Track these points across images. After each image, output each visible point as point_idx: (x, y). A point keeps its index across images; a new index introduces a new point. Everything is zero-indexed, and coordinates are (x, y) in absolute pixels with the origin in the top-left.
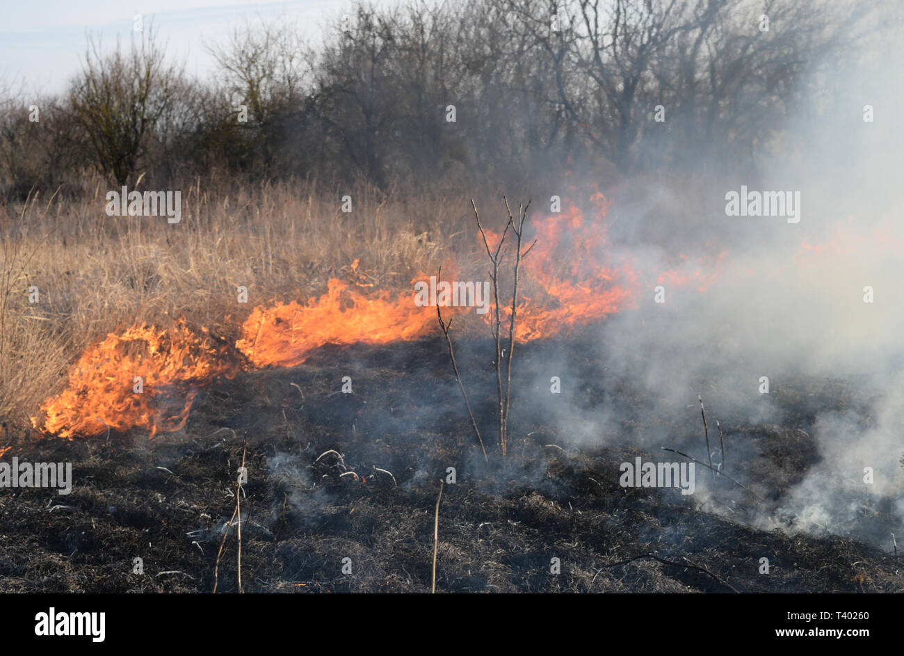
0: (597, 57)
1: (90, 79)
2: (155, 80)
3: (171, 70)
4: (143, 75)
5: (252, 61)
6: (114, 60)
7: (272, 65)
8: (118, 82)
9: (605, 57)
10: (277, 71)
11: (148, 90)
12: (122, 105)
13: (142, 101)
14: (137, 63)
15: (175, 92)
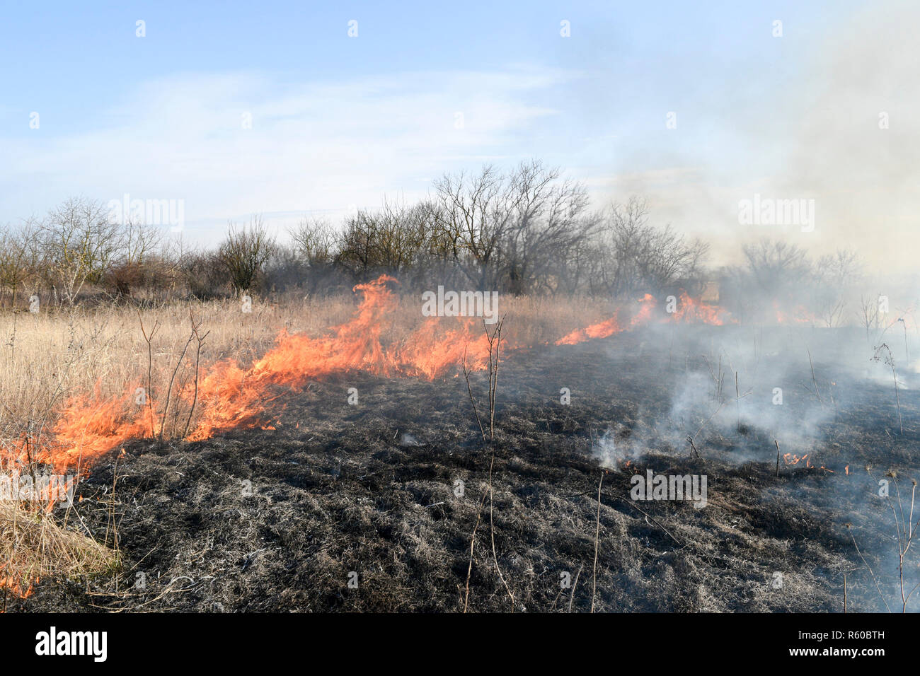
0: (472, 241)
1: (231, 243)
2: (261, 245)
3: (269, 240)
4: (256, 242)
5: (309, 237)
6: (242, 235)
7: (318, 239)
8: (244, 245)
9: (476, 240)
10: (320, 242)
11: (258, 249)
12: (245, 257)
13: (255, 254)
14: (253, 237)
15: (271, 250)
